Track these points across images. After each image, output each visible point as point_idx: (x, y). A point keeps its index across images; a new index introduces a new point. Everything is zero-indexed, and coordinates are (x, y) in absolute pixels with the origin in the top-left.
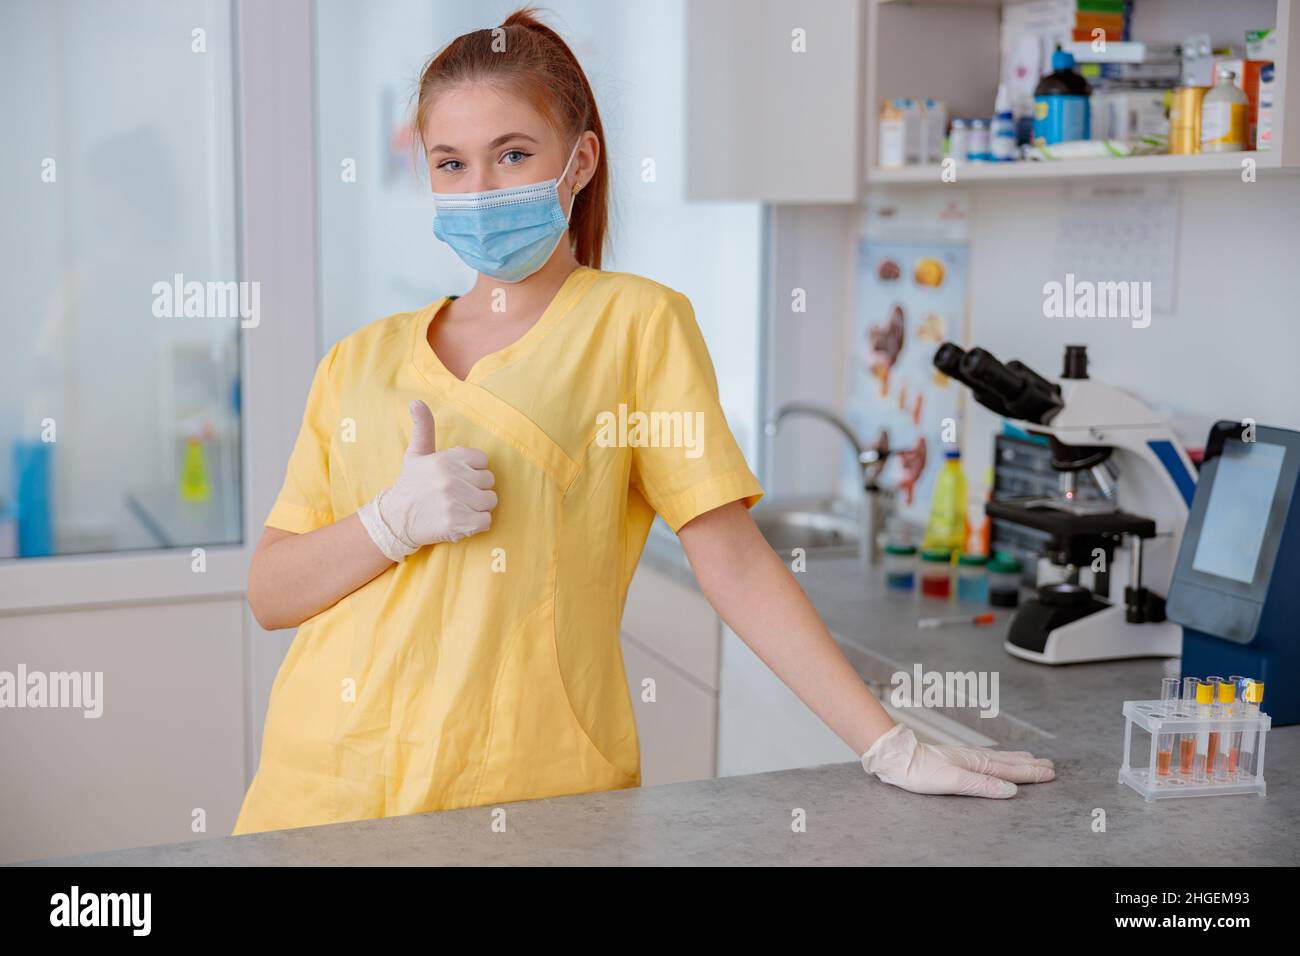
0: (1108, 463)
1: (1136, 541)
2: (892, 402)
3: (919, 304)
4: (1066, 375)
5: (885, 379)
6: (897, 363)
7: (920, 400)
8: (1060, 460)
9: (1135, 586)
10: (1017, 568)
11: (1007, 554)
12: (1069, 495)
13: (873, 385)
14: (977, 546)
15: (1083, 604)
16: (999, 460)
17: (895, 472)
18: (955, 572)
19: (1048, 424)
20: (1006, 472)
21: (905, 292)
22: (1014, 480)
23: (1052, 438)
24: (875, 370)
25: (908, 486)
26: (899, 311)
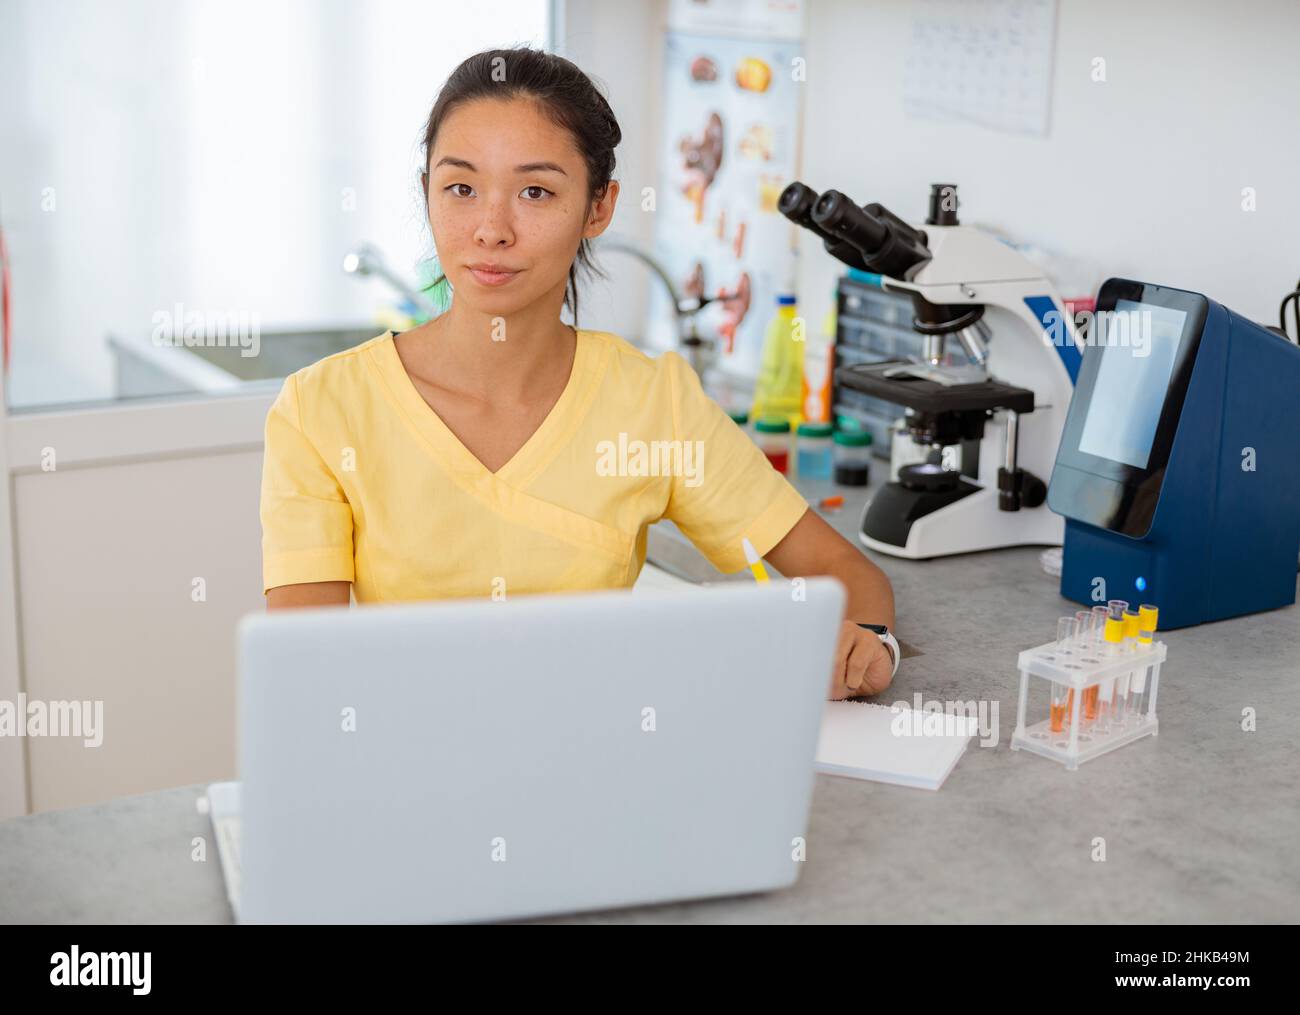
0: (979, 323)
1: (1011, 416)
2: (709, 229)
3: (741, 112)
4: (933, 221)
5: (701, 202)
6: (714, 182)
7: (743, 228)
8: (923, 321)
9: (1009, 467)
10: (866, 440)
11: (853, 419)
12: (935, 362)
13: (683, 209)
14: (816, 411)
15: (949, 490)
16: (842, 307)
17: (713, 318)
18: (793, 445)
19: (912, 280)
20: (850, 323)
21: (724, 97)
22: (860, 332)
23: (917, 297)
24: (687, 190)
25: (729, 331)
26: (717, 120)
